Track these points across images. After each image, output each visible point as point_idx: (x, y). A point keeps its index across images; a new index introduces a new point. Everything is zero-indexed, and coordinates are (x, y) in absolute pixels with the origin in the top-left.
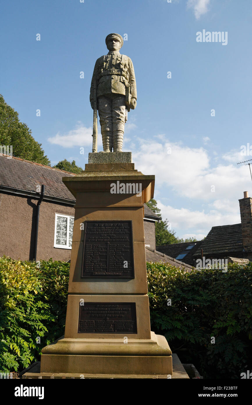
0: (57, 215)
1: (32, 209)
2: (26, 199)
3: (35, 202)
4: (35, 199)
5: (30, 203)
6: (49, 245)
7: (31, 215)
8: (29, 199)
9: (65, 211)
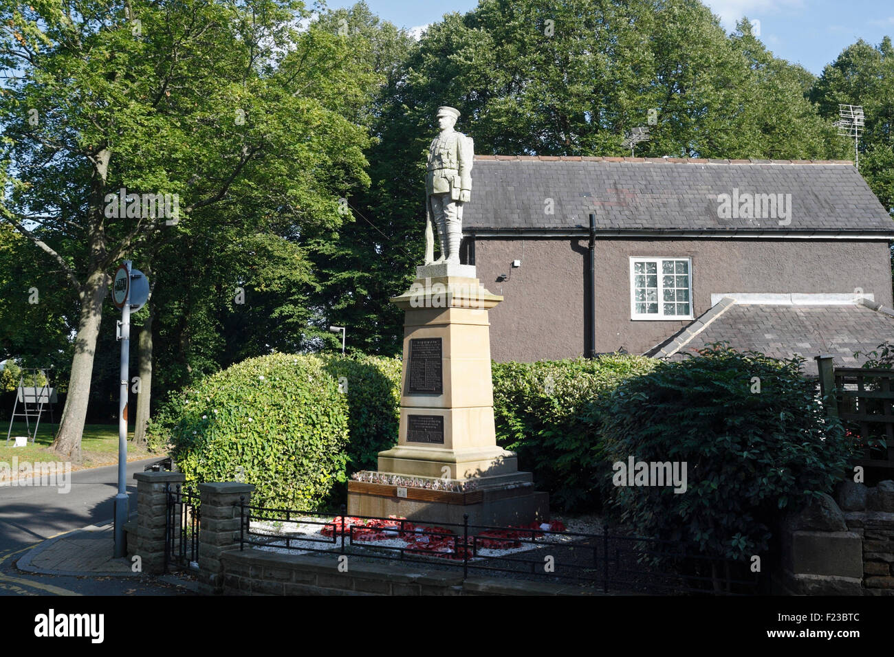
0: (633, 260)
1: (581, 257)
2: (569, 242)
3: (584, 244)
4: (585, 238)
5: (576, 247)
6: (620, 317)
7: (581, 269)
8: (574, 242)
9: (646, 250)
